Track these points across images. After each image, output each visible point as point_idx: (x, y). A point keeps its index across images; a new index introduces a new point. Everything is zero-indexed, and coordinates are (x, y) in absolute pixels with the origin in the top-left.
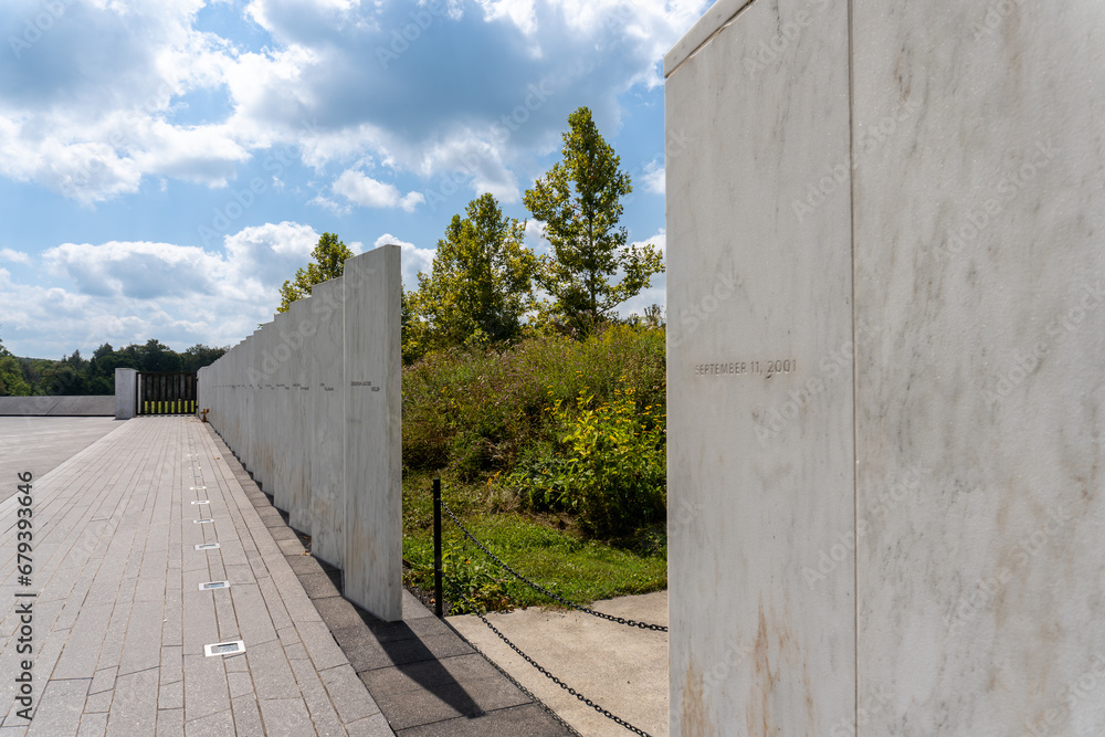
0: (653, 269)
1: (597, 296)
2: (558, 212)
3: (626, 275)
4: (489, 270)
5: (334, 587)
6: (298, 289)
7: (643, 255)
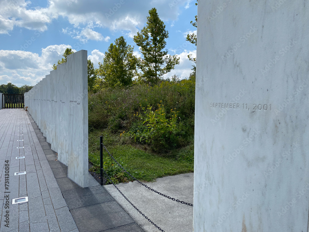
0: (175, 63)
1: (157, 72)
2: (145, 43)
3: (167, 65)
4: (122, 62)
5: (64, 173)
7: (173, 58)
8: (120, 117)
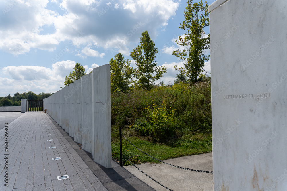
0: (163, 72)
1: (149, 79)
2: (139, 57)
3: (156, 74)
4: (121, 73)
5: (90, 158)
6: (70, 78)
7: (161, 69)
8: (126, 115)
